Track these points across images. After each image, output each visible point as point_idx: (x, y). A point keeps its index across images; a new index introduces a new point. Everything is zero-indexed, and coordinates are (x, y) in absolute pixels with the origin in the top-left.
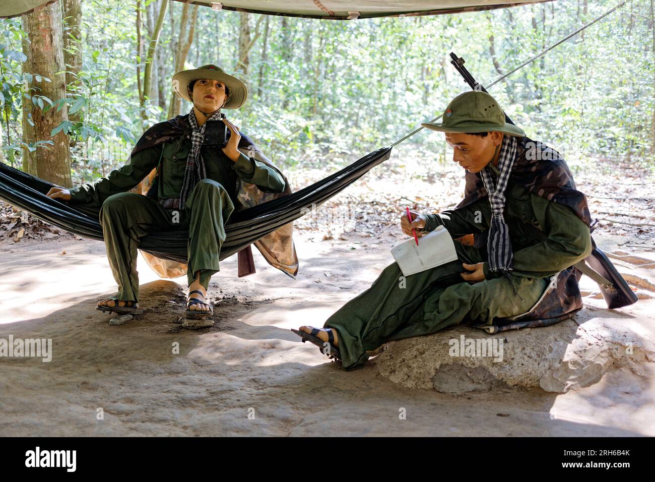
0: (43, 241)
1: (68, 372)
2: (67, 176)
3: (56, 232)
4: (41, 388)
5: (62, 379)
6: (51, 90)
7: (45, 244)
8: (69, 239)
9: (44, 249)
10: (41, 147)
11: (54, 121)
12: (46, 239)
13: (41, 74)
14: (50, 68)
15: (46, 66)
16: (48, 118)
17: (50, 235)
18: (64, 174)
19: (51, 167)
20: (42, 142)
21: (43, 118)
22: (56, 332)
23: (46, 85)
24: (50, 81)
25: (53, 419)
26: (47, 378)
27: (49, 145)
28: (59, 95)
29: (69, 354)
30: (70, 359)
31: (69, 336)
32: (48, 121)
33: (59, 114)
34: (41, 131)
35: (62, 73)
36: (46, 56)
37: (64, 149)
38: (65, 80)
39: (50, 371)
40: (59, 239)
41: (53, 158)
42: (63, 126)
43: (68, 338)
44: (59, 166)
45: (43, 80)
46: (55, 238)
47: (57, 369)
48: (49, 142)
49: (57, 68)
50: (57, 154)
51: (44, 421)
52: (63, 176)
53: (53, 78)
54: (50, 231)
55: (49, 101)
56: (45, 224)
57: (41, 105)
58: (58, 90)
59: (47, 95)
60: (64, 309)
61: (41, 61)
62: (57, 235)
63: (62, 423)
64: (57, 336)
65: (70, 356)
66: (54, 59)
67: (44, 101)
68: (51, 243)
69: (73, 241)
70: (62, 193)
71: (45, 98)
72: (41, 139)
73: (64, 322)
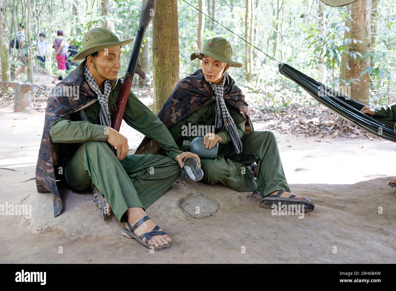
0: (349, 139)
1: (370, 220)
2: (367, 100)
3: (357, 134)
4: (354, 226)
5: (366, 224)
6: (362, 48)
7: (350, 141)
8: (365, 139)
9: (349, 143)
10: (352, 83)
11: (361, 67)
12: (351, 138)
13: (356, 38)
14: (362, 35)
15: (360, 34)
16: (358, 65)
17: (353, 136)
18: (364, 99)
19: (357, 95)
20: (353, 80)
21: (355, 65)
22: (360, 195)
23: (359, 45)
24: (362, 42)
25: (363, 247)
26: (358, 221)
27: (357, 81)
28: (366, 51)
29: (370, 209)
30: (371, 212)
31: (369, 198)
32: (358, 67)
33: (365, 63)
34: (353, 73)
35: (369, 37)
36: (360, 27)
37: (366, 84)
38: (370, 41)
39: (358, 217)
40: (359, 139)
41: (359, 89)
42: (367, 70)
43: (369, 200)
44: (362, 94)
45: (358, 42)
46: (357, 138)
47: (363, 217)
48: (357, 79)
49: (366, 34)
50: (361, 87)
51: (358, 246)
52: (363, 101)
53: (364, 40)
54: (353, 133)
55: (360, 54)
56: (351, 129)
57: (355, 57)
58: (366, 48)
59: (359, 51)
60: (365, 181)
61: (357, 30)
62: (357, 136)
63: (369, 251)
64: (361, 197)
65: (370, 211)
66: (365, 29)
67: (357, 55)
68: (354, 140)
69: (367, 140)
70: (370, 111)
71: (358, 53)
72: (353, 77)
73: (365, 189)
